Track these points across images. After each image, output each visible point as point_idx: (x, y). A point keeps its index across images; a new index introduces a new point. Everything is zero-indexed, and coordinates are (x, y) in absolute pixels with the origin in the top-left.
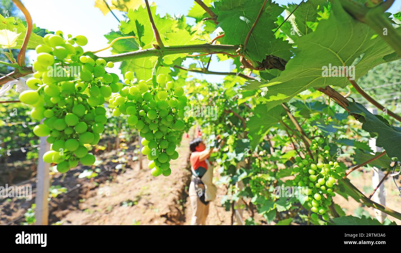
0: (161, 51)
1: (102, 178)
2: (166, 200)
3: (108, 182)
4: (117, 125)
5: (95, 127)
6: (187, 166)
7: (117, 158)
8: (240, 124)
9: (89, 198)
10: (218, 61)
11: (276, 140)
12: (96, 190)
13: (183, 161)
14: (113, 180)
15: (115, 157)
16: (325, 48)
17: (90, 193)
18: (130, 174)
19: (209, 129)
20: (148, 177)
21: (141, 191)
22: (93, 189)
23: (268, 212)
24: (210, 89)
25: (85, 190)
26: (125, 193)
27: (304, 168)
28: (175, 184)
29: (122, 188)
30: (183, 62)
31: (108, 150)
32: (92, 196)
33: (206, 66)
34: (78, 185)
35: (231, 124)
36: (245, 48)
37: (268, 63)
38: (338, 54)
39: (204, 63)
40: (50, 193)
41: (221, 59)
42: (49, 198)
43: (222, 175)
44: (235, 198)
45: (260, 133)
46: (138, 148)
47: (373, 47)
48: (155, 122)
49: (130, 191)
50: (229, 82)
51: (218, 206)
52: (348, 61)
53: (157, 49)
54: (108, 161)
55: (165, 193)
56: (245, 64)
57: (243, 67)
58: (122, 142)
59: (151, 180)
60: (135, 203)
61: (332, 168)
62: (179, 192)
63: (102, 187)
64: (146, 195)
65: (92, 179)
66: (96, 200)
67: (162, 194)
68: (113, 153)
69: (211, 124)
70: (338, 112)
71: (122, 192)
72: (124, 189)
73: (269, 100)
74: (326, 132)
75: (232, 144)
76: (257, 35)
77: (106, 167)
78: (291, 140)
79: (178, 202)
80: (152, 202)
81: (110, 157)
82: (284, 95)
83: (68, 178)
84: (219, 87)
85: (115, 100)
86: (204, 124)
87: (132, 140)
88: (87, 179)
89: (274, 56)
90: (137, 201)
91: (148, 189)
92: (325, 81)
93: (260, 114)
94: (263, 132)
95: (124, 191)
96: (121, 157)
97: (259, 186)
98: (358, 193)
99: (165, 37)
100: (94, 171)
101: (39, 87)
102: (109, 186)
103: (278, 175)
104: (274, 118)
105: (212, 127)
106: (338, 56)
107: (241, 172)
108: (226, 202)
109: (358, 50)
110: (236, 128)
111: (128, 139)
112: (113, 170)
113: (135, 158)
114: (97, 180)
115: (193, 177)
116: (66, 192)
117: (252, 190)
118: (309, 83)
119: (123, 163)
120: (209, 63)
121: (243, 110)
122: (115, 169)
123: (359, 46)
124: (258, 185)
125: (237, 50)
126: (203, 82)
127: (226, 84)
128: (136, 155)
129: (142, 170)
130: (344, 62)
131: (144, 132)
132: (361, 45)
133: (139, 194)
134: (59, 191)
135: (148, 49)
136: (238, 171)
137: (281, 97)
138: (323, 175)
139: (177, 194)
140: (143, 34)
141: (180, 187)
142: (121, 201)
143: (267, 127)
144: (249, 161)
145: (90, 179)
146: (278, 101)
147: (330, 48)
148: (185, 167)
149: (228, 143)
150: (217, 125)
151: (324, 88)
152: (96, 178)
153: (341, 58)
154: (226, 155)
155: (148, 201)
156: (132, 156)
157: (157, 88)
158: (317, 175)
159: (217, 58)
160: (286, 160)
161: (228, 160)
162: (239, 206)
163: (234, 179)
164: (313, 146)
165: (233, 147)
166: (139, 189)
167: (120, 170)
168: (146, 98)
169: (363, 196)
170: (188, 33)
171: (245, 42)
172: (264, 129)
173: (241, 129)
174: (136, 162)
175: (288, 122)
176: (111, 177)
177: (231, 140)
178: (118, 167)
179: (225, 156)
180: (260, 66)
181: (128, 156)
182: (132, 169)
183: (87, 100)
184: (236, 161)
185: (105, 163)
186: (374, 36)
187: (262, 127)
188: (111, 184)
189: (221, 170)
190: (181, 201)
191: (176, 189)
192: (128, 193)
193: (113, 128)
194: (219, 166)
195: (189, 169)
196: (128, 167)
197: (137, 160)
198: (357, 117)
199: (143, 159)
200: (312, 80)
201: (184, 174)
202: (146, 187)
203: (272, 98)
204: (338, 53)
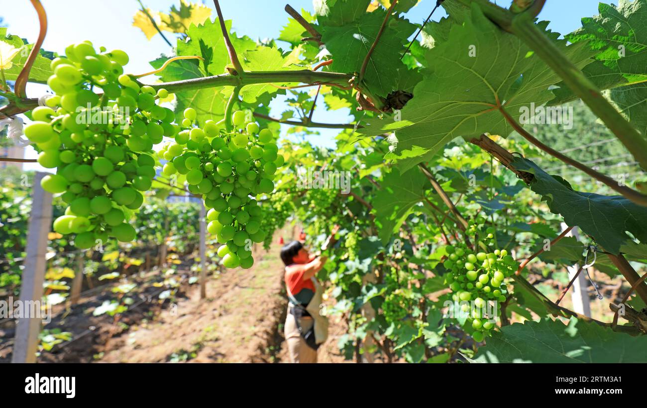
0: (239, 77)
1: (136, 316)
2: (246, 348)
3: (145, 321)
4: (163, 225)
5: (137, 180)
6: (281, 289)
7: (163, 280)
8: (364, 214)
9: (111, 350)
10: (327, 110)
11: (420, 233)
12: (124, 337)
13: (274, 282)
14: (155, 318)
15: (158, 278)
16: (465, 68)
17: (113, 342)
18: (184, 307)
19: (317, 225)
20: (215, 310)
21: (203, 333)
22: (118, 335)
23: (410, 342)
24: (317, 157)
25: (103, 338)
26: (175, 339)
27: (459, 262)
28: (262, 320)
29: (170, 331)
30: (272, 100)
31: (146, 267)
32: (117, 347)
33: (308, 115)
34: (92, 328)
35: (351, 214)
36: (361, 78)
37: (396, 102)
38: (486, 80)
39: (305, 111)
40: (41, 343)
41: (330, 106)
42: (38, 351)
43: (339, 299)
44: (361, 334)
45: (393, 217)
46: (199, 263)
47: (531, 70)
48: (229, 180)
49: (184, 335)
50: (344, 143)
51: (334, 355)
52: (501, 89)
53: (233, 74)
54: (146, 285)
55: (243, 336)
56: (363, 104)
57: (360, 108)
58: (172, 252)
59: (220, 315)
60: (194, 355)
61: (499, 260)
62: (267, 333)
63: (135, 331)
64: (211, 340)
65: (118, 316)
66: (123, 353)
67: (239, 338)
68: (155, 271)
69: (320, 217)
70: (508, 184)
71: (169, 338)
72: (173, 333)
73: (401, 158)
74: (489, 209)
75: (354, 247)
76: (378, 60)
77: (142, 296)
78: (442, 231)
79: (267, 351)
80: (223, 351)
81: (150, 279)
82: (421, 148)
83: (74, 318)
84: (329, 153)
85: (167, 150)
86: (309, 218)
87: (187, 249)
88: (107, 317)
89: (405, 92)
90: (196, 352)
91: (214, 330)
92: (476, 124)
93: (392, 188)
94: (399, 216)
95: (174, 336)
96: (169, 278)
97: (398, 312)
98: (539, 296)
99: (245, 59)
100: (121, 303)
101: (52, 119)
102: (147, 328)
103: (425, 288)
104: (412, 192)
105: (320, 223)
106: (486, 82)
107: (369, 289)
108: (345, 345)
109: (512, 73)
110: (358, 222)
111: (181, 249)
112: (154, 301)
113: (192, 280)
114: (126, 320)
115: (291, 305)
116: (69, 339)
117: (387, 319)
118: (454, 128)
119: (172, 289)
120: (312, 110)
121: (370, 192)
122: (158, 299)
123: (512, 67)
124: (396, 309)
125: (350, 80)
126: (304, 146)
127: (340, 145)
128: (194, 274)
129: (205, 300)
130: (496, 91)
131: (212, 197)
132: (514, 65)
133: (200, 339)
134: (56, 339)
135: (220, 75)
136: (364, 290)
137: (417, 152)
138: (487, 269)
139: (265, 336)
140: (212, 61)
141: (269, 326)
142: (168, 352)
143: (402, 209)
144: (380, 272)
145: (113, 317)
146: (414, 158)
147: (473, 69)
148: (278, 291)
149: (347, 244)
150: (329, 218)
151: (479, 138)
152: (124, 315)
153: (490, 84)
154: (345, 265)
155: (216, 351)
156: (188, 277)
157: (233, 132)
158: (478, 271)
159: (325, 105)
160: (437, 263)
161: (348, 273)
162: (367, 348)
163: (357, 302)
164: (471, 228)
165: (354, 252)
166: (200, 331)
167: (167, 301)
168: (216, 145)
169: (547, 300)
170: (279, 53)
171: (361, 70)
172: (399, 211)
173: (367, 222)
174: (194, 286)
175: (435, 200)
176: (150, 314)
177: (351, 240)
178: (164, 295)
179: (342, 266)
180: (386, 106)
181: (180, 276)
182: (187, 298)
183: (127, 141)
184: (360, 272)
185: (141, 290)
186: (530, 54)
187: (397, 208)
188: (151, 326)
189: (337, 291)
190: (272, 348)
191: (264, 329)
192: (179, 340)
193: (156, 230)
194: (334, 286)
195: (284, 294)
196: (181, 295)
197: (196, 283)
198: (528, 181)
199: (207, 281)
200: (459, 123)
201: (275, 303)
202: (211, 328)
203: (406, 154)
204: (485, 77)
